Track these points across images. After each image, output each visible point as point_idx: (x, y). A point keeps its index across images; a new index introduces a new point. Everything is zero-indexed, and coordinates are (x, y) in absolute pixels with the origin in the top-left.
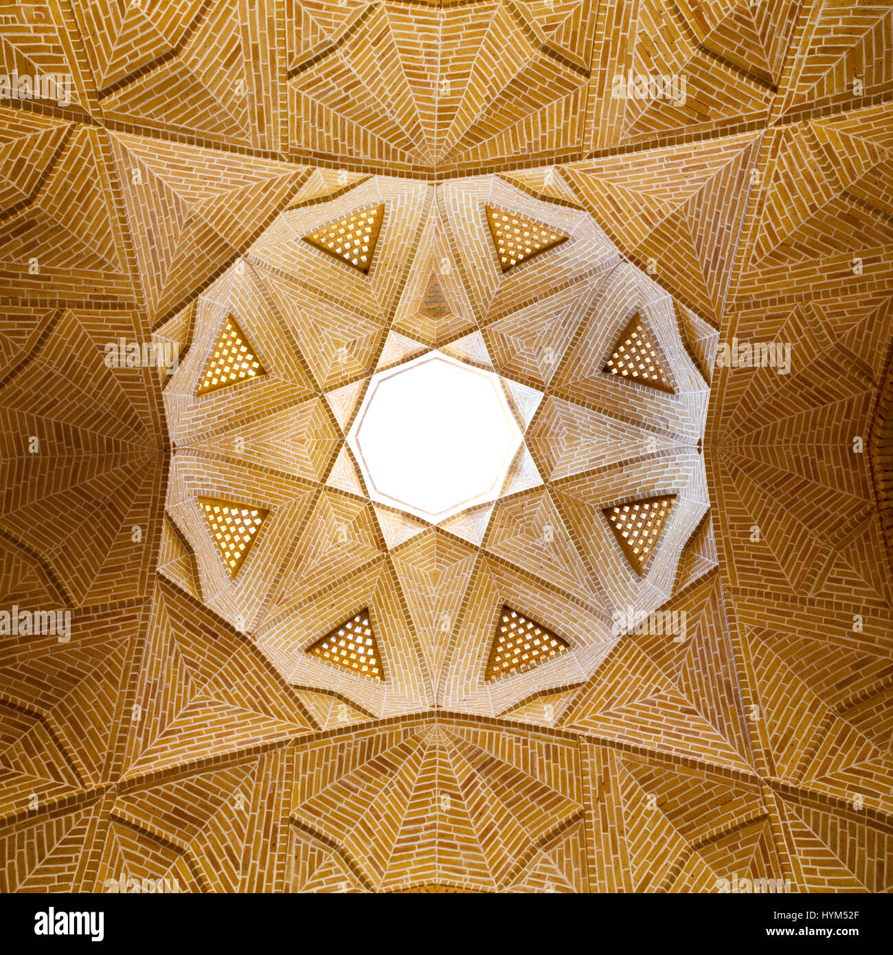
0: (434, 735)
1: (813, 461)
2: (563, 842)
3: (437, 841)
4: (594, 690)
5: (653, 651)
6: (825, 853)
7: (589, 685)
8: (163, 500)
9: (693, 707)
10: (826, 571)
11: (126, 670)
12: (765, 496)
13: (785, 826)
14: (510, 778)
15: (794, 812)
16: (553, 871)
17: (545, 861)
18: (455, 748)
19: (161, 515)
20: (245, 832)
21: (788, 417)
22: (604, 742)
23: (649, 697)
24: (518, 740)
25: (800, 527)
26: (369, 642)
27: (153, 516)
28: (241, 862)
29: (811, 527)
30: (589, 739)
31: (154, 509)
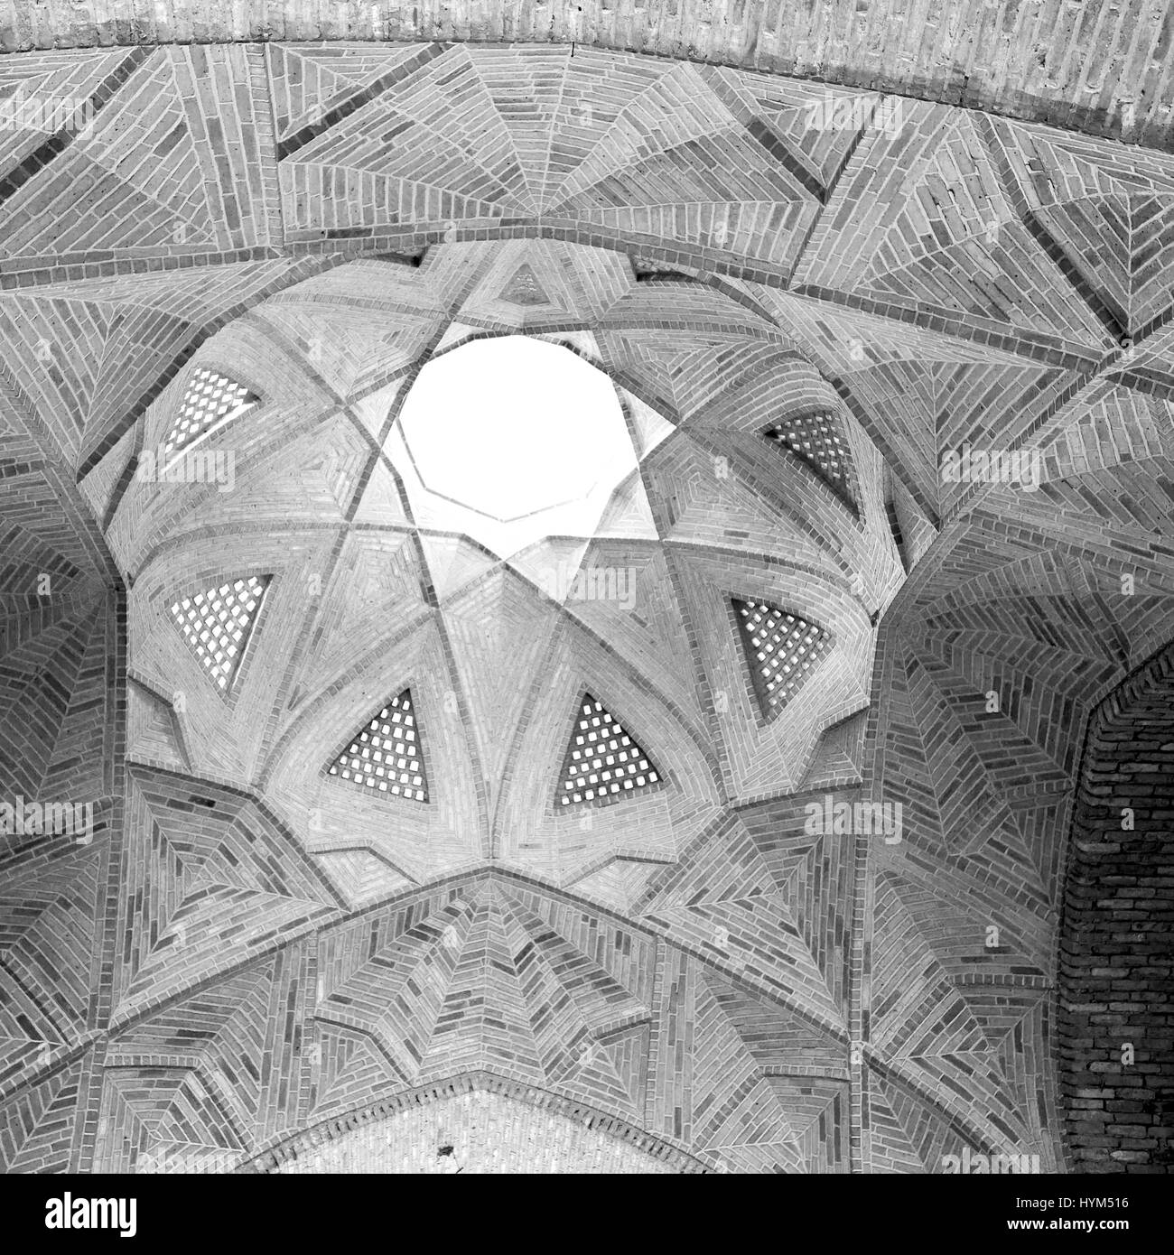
0: (486, 893)
1: (1016, 694)
2: (624, 1041)
3: (484, 1017)
4: (683, 874)
5: (763, 839)
6: (899, 1135)
7: (679, 867)
8: (123, 661)
9: (795, 925)
10: (991, 828)
11: (101, 893)
12: (942, 705)
13: (865, 1096)
14: (572, 960)
15: (877, 1084)
16: (607, 1069)
17: (601, 1056)
18: (511, 912)
19: (122, 683)
20: (264, 1037)
21: (1000, 633)
22: (684, 949)
23: (746, 898)
24: (585, 919)
25: (974, 761)
26: (411, 736)
27: (111, 684)
28: (260, 1071)
29: (988, 766)
30: (668, 940)
31: (111, 675)
